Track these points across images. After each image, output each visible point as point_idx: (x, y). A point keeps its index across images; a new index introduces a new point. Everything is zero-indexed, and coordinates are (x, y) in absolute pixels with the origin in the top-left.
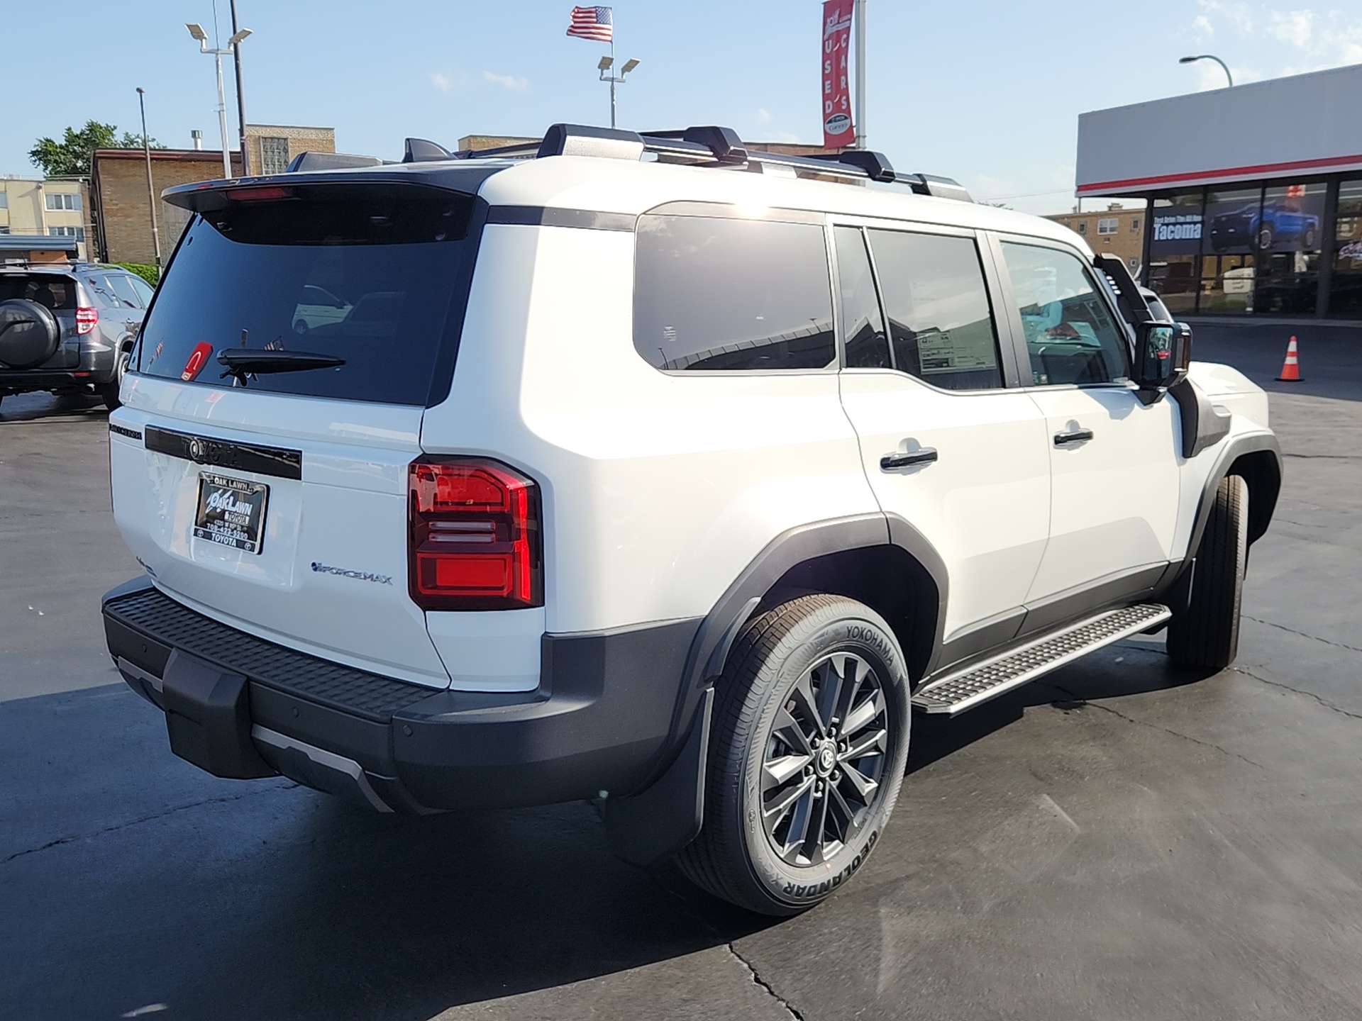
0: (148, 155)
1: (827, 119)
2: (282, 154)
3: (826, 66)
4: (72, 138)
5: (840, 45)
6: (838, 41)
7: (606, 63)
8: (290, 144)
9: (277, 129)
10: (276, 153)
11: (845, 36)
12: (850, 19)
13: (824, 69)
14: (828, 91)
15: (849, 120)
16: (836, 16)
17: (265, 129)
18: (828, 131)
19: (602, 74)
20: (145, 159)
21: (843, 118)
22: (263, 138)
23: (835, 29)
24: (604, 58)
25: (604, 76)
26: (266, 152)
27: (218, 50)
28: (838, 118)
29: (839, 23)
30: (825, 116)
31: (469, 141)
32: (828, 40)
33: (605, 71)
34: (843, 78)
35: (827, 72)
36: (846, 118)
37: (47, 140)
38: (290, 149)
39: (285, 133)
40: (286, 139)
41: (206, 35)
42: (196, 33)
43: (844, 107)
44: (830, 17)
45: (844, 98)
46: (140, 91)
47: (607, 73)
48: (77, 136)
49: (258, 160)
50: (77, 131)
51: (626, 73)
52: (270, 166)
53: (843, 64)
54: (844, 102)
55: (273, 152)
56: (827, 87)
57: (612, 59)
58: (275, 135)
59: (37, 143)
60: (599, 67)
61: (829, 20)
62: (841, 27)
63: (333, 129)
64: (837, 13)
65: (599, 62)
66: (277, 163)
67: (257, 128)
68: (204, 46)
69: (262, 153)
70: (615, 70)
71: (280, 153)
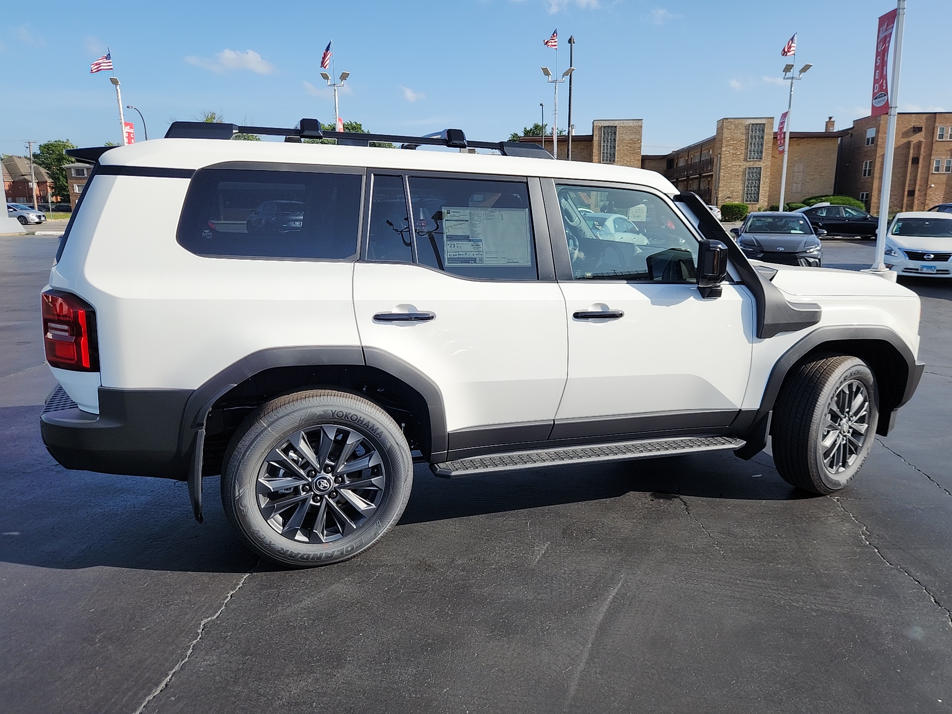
0: (543, 139)
1: (875, 97)
2: (613, 135)
3: (878, 61)
4: (527, 133)
5: (885, 45)
6: (885, 43)
7: (788, 68)
8: (618, 129)
9: (612, 122)
10: (610, 135)
11: (888, 39)
12: (893, 27)
13: (876, 62)
14: (877, 78)
15: (887, 96)
16: (885, 26)
17: (605, 122)
18: (874, 104)
19: (785, 75)
20: (542, 141)
21: (883, 95)
22: (604, 127)
23: (884, 35)
24: (787, 65)
25: (786, 77)
26: (605, 134)
27: (557, 80)
28: (881, 95)
29: (886, 31)
30: (874, 94)
31: (723, 121)
32: (880, 43)
33: (788, 73)
34: (885, 67)
35: (878, 64)
36: (885, 95)
37: (515, 134)
38: (617, 132)
39: (616, 124)
40: (616, 127)
41: (551, 73)
42: (546, 72)
43: (884, 88)
44: (882, 27)
45: (885, 81)
46: (541, 105)
47: (789, 75)
48: (528, 131)
49: (600, 139)
50: (528, 129)
51: (803, 73)
52: (606, 142)
53: (886, 58)
54: (884, 85)
55: (608, 134)
56: (877, 74)
57: (793, 65)
58: (610, 125)
59: (511, 136)
60: (784, 71)
61: (881, 29)
62: (887, 33)
63: (642, 120)
64: (886, 23)
65: (784, 68)
66: (609, 141)
67: (601, 122)
68: (550, 79)
69: (602, 135)
70: (795, 72)
71: (611, 135)
